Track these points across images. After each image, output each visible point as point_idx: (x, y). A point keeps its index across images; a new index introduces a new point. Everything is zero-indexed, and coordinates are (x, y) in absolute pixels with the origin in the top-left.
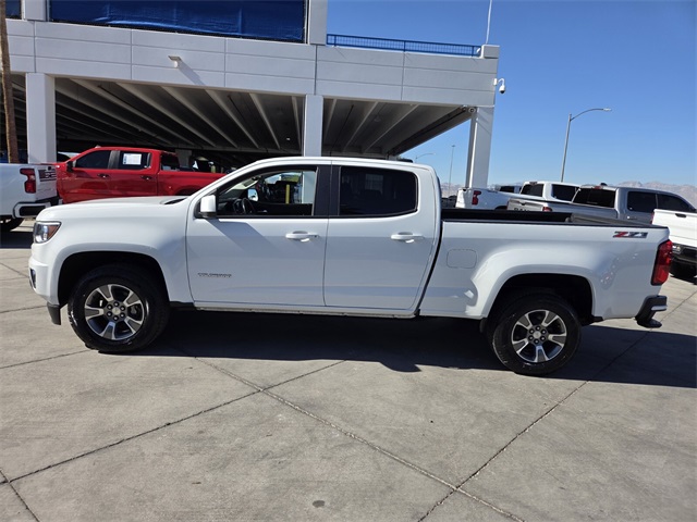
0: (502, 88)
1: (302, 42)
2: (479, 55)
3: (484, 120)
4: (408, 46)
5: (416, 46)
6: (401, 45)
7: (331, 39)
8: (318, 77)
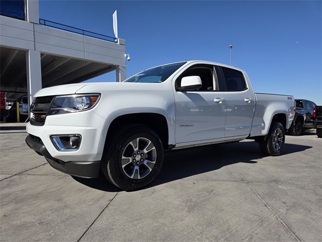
0: (129, 58)
1: (24, 20)
2: (117, 42)
3: (123, 72)
4: (85, 33)
5: (88, 33)
6: (82, 32)
7: (42, 22)
8: (36, 41)
